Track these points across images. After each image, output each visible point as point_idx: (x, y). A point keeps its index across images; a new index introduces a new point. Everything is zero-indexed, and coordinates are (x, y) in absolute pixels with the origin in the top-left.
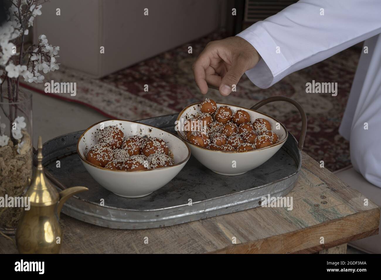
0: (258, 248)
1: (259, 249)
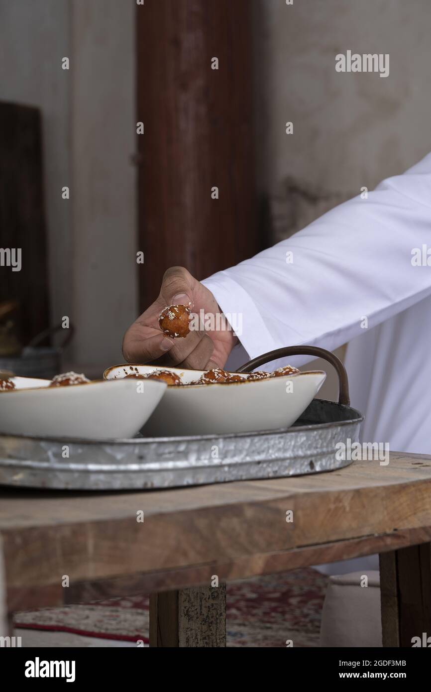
0: (345, 509)
1: (348, 509)
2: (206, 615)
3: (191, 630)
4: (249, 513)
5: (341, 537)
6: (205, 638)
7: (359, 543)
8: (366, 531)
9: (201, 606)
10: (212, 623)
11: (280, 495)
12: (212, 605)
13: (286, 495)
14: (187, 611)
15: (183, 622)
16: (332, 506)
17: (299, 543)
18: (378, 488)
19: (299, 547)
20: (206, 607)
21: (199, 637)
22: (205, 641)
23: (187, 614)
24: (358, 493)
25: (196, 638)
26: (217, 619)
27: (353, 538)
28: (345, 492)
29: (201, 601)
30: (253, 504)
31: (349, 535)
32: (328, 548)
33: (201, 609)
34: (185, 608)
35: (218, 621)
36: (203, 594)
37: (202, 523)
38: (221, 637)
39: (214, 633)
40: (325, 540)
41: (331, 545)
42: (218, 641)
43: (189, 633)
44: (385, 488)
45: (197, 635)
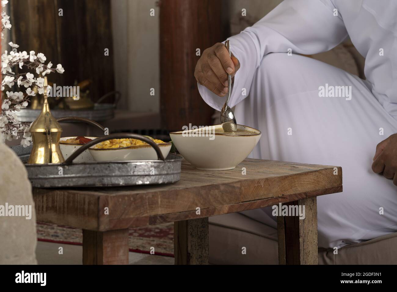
2: (200, 235)
3: (193, 241)
4: (222, 188)
5: (259, 198)
6: (199, 245)
7: (267, 201)
8: (271, 195)
9: (197, 231)
10: (202, 238)
11: (234, 180)
12: (203, 230)
13: (237, 180)
14: (191, 233)
15: (190, 237)
16: (256, 185)
17: (242, 200)
18: (275, 177)
19: (242, 202)
20: (199, 231)
21: (197, 245)
22: (199, 247)
23: (191, 234)
24: (267, 179)
25: (195, 245)
26: (205, 236)
27: (265, 199)
28: (262, 179)
29: (198, 229)
30: (223, 184)
31: (263, 197)
32: (254, 203)
33: (197, 232)
34: (190, 231)
35: (205, 238)
36: (198, 225)
37: (203, 192)
38: (207, 245)
39: (203, 243)
40: (253, 199)
41: (256, 201)
42: (205, 247)
43: (192, 243)
44: (279, 178)
45: (195, 244)
